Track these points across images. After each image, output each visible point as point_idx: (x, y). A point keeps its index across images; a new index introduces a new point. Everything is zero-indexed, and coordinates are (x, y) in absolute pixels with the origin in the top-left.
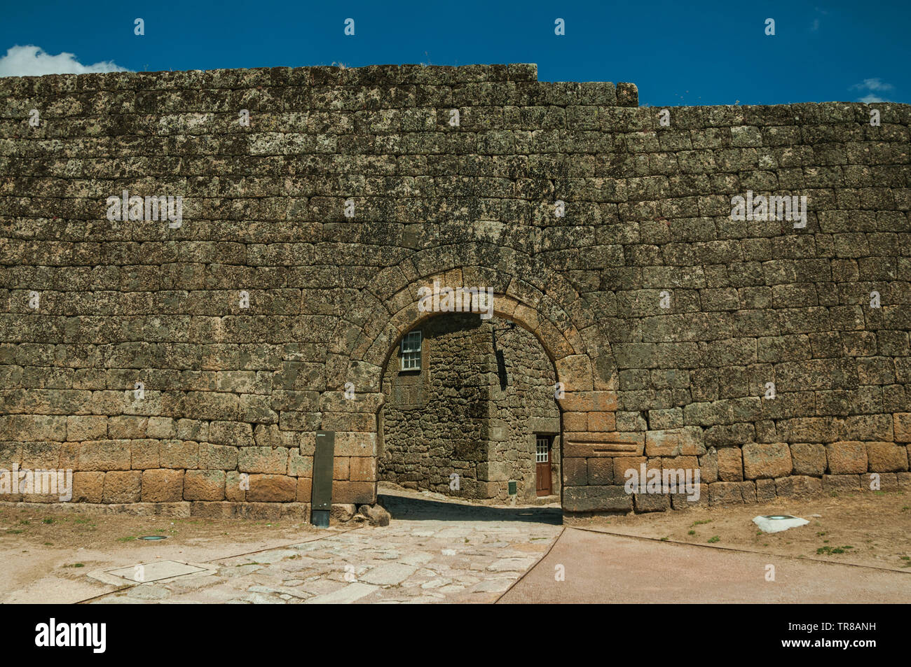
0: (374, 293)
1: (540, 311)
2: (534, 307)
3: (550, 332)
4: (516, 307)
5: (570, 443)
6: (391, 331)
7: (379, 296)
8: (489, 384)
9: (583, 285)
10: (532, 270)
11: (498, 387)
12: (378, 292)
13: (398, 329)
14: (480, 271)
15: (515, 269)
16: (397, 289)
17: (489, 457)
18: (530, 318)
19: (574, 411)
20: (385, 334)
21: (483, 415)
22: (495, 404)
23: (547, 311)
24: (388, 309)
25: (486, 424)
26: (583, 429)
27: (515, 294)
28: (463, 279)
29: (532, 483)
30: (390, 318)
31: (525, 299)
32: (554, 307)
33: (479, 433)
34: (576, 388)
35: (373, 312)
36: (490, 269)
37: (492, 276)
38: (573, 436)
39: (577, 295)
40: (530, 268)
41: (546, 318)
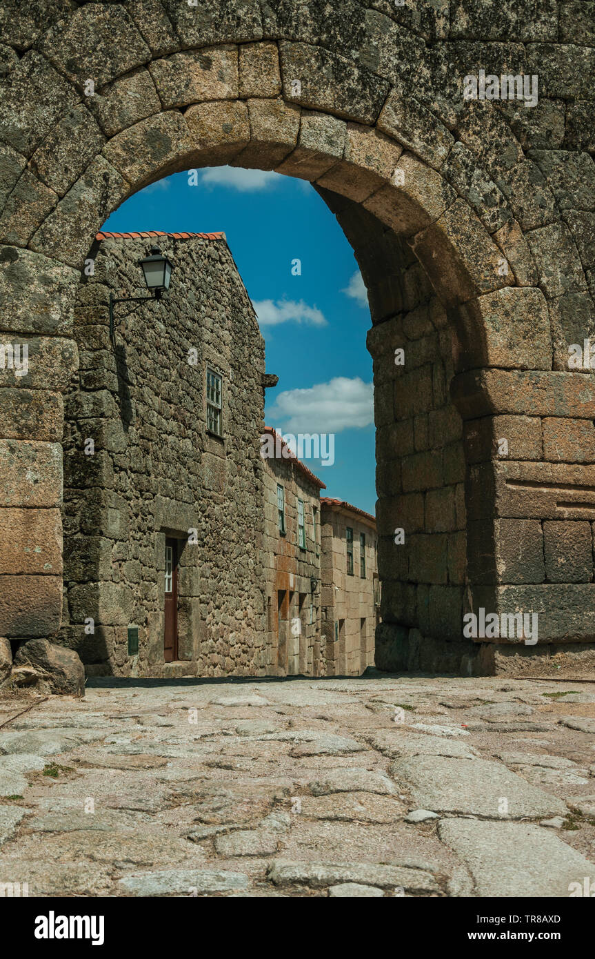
0: (63, 67)
1: (448, 178)
2: (437, 165)
3: (467, 228)
4: (397, 160)
5: (509, 486)
6: (106, 177)
7: (74, 78)
8: (102, 415)
9: (535, 130)
10: (433, 77)
11: (117, 423)
12: (71, 65)
13: (124, 176)
14: (322, 59)
15: (397, 68)
16: (123, 67)
17: (101, 571)
18: (428, 191)
19: (516, 414)
20: (89, 184)
21: (88, 482)
22: (111, 459)
23: (462, 178)
24: (98, 118)
25: (97, 502)
26: (534, 454)
27: (397, 128)
28: (282, 73)
29: (159, 634)
30: (101, 142)
31: (418, 145)
32: (478, 172)
33: (77, 520)
34: (521, 362)
35: (57, 120)
36: (344, 60)
37: (349, 76)
38: (517, 470)
39: (521, 154)
40: (427, 73)
41: (459, 196)
